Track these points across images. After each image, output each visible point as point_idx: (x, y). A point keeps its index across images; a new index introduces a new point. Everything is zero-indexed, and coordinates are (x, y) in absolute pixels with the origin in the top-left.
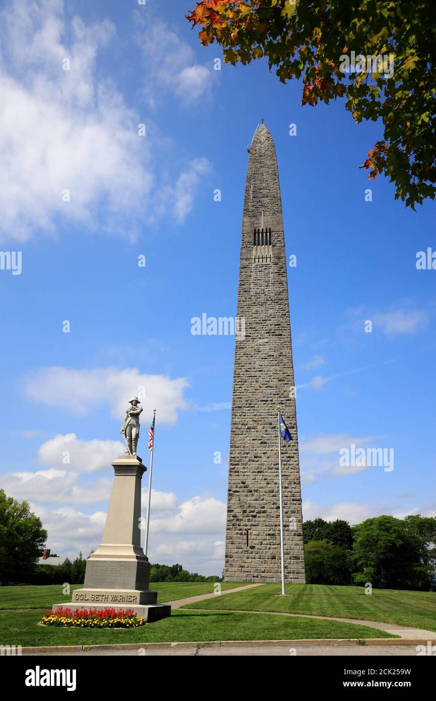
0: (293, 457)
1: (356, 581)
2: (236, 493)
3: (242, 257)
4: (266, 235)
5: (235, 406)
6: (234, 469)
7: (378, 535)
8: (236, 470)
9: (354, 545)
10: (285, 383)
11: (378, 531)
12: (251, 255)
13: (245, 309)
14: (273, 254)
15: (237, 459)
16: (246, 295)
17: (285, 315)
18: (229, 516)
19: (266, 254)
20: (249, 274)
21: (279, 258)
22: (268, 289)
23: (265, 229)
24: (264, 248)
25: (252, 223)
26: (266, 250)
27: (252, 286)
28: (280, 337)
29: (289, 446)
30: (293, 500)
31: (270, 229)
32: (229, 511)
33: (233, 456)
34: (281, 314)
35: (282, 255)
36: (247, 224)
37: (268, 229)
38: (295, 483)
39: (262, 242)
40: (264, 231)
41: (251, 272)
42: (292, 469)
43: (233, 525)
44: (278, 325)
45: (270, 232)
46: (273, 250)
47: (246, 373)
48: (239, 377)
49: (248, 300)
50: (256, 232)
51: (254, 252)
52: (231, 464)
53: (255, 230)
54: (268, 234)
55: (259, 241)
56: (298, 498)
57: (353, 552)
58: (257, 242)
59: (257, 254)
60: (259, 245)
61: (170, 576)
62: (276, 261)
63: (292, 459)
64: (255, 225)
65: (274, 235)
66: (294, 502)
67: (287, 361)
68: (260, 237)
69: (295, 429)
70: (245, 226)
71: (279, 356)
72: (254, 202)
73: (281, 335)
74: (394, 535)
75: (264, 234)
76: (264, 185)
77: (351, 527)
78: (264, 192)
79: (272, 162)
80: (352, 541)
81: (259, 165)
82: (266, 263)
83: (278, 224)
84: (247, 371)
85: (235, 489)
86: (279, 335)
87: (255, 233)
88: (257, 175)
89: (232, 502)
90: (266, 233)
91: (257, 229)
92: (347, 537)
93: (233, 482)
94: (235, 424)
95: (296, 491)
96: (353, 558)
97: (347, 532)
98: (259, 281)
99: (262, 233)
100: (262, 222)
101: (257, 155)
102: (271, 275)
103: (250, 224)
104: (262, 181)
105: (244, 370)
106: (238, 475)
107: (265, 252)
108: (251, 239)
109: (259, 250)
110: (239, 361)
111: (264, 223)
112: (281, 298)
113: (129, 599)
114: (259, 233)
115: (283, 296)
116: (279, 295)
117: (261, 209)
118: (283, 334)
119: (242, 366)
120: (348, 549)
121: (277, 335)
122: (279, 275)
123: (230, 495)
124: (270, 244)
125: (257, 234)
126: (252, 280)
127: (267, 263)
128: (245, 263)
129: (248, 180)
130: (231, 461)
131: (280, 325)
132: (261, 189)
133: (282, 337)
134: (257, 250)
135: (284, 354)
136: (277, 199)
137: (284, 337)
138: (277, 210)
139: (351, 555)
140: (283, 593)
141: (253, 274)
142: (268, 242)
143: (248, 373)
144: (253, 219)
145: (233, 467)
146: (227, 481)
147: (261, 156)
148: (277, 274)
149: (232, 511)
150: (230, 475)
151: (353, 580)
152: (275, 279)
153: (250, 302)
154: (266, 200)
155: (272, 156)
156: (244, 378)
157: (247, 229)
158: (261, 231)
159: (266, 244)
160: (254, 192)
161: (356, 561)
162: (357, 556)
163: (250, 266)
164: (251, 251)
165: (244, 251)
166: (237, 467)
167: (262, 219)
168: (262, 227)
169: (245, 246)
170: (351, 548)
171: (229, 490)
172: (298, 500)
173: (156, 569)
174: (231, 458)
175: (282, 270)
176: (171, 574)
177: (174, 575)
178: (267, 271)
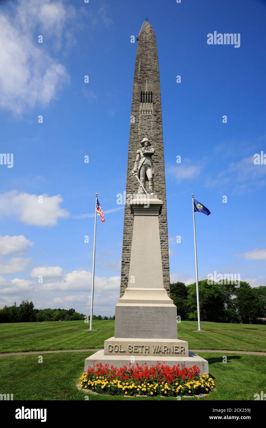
0: (165, 241)
1: (189, 318)
2: (127, 264)
3: (133, 110)
4: (149, 96)
5: (127, 207)
6: (126, 248)
7: (204, 291)
8: (127, 249)
9: (189, 297)
10: (160, 193)
11: (204, 289)
12: (139, 109)
13: (134, 144)
14: (154, 109)
15: (128, 242)
16: (135, 135)
17: (161, 149)
18: (122, 278)
19: (149, 108)
20: (137, 121)
21: (157, 112)
22: (149, 132)
23: (148, 92)
24: (148, 105)
25: (140, 88)
26: (149, 106)
27: (139, 129)
28: (157, 163)
29: (162, 234)
31: (152, 92)
32: (122, 275)
33: (125, 239)
34: (158, 148)
35: (159, 110)
36: (136, 88)
37: (150, 92)
38: (165, 258)
39: (146, 101)
40: (148, 93)
41: (139, 120)
42: (164, 248)
43: (125, 284)
44: (156, 156)
45: (152, 94)
46: (153, 107)
47: (134, 186)
48: (129, 188)
49: (136, 138)
50: (142, 94)
51: (141, 107)
52: (124, 245)
53: (142, 92)
54: (150, 95)
55: (144, 99)
56: (167, 267)
57: (188, 300)
58: (143, 100)
59: (142, 108)
60: (144, 102)
62: (156, 113)
63: (164, 242)
64: (142, 89)
65: (154, 97)
66: (165, 269)
67: (162, 179)
68: (145, 97)
69: (166, 223)
70: (135, 89)
71: (156, 176)
72: (141, 73)
73: (158, 162)
74: (213, 291)
75: (148, 95)
76: (148, 62)
77: (186, 286)
78: (148, 67)
79: (153, 47)
80: (187, 294)
81: (144, 49)
82: (148, 115)
83: (157, 89)
84: (135, 185)
85: (126, 261)
86: (157, 162)
87: (141, 94)
88: (143, 56)
89: (125, 269)
90: (149, 94)
91: (143, 92)
92: (184, 292)
93: (125, 256)
94: (127, 219)
95: (166, 263)
96: (187, 305)
97: (184, 289)
98: (144, 126)
99: (147, 94)
100: (147, 87)
101: (143, 42)
102: (152, 123)
103: (138, 88)
104: (147, 60)
105: (133, 184)
106: (128, 252)
107: (148, 107)
108: (139, 98)
109: (144, 106)
110: (130, 178)
111: (148, 88)
112: (158, 138)
113: (176, 350)
114: (144, 94)
115: (160, 137)
116: (157, 136)
117: (146, 79)
118: (159, 162)
119: (132, 182)
120: (185, 299)
121: (155, 162)
122: (157, 123)
123: (123, 265)
124: (152, 102)
125: (143, 95)
126: (139, 125)
127: (149, 115)
128: (135, 113)
129: (138, 58)
130: (124, 243)
131: (157, 156)
132: (146, 65)
133: (159, 163)
134: (142, 106)
135: (159, 175)
136: (156, 72)
137: (160, 163)
138: (156, 79)
139: (186, 302)
140: (199, 329)
141: (140, 121)
142: (150, 101)
144: (140, 85)
145: (125, 247)
146: (121, 256)
147: (146, 43)
148: (156, 122)
149: (124, 275)
150: (123, 252)
151: (188, 317)
152: (155, 125)
153: (138, 140)
154: (149, 73)
155: (153, 44)
156: (133, 189)
157: (136, 91)
158: (145, 93)
159: (149, 102)
160: (141, 66)
161: (189, 306)
162: (190, 303)
163: (138, 116)
164: (139, 106)
165: (134, 105)
166: (128, 247)
167: (147, 85)
168: (146, 90)
169: (136, 103)
170: (187, 299)
171: (123, 262)
172: (168, 268)
173: (59, 312)
174: (124, 241)
175: (159, 120)
176: (68, 315)
177: (70, 316)
178: (149, 120)
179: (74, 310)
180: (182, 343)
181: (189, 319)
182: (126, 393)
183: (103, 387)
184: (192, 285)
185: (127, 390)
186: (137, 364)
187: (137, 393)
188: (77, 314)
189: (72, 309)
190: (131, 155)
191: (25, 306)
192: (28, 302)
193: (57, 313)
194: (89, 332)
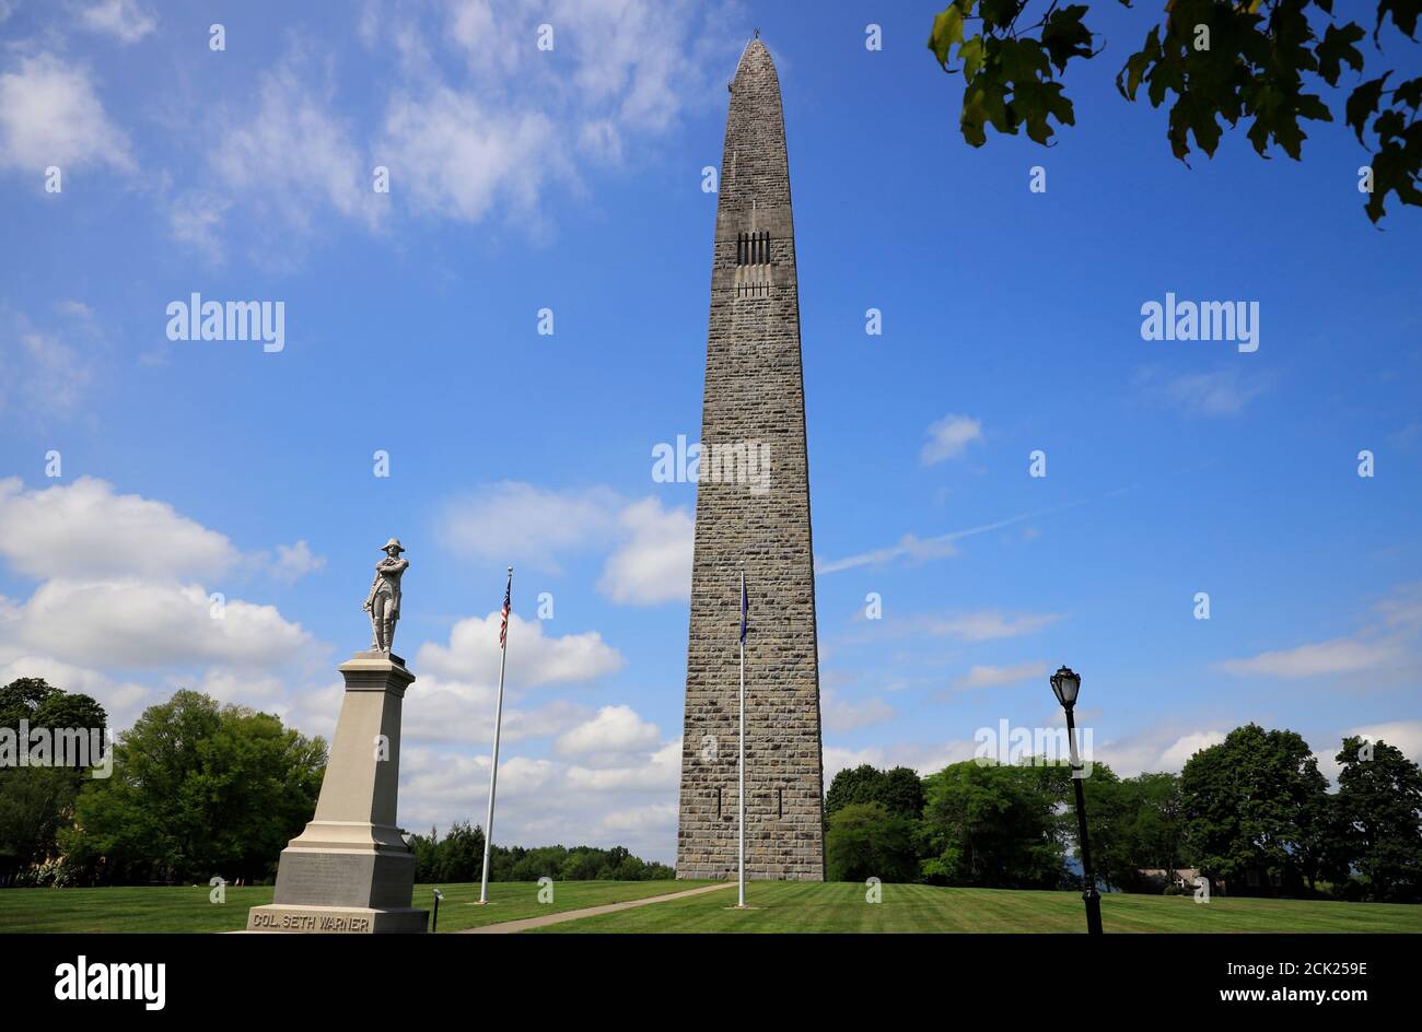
0: (805, 656)
1: (926, 873)
2: (700, 723)
3: (716, 286)
4: (761, 245)
5: (699, 563)
6: (695, 678)
7: (968, 791)
8: (699, 680)
9: (926, 810)
10: (792, 520)
11: (968, 786)
12: (733, 282)
13: (720, 383)
14: (774, 280)
15: (702, 661)
16: (722, 357)
18: (685, 764)
19: (760, 280)
20: (728, 317)
21: (784, 288)
22: (762, 346)
23: (758, 233)
24: (764, 268)
25: (735, 223)
26: (761, 272)
27: (732, 340)
28: (783, 434)
29: (798, 636)
30: (804, 734)
31: (768, 233)
32: (685, 755)
33: (694, 654)
34: (786, 392)
35: (790, 282)
36: (725, 225)
37: (764, 233)
39: (753, 258)
40: (757, 237)
41: (732, 314)
42: (802, 677)
43: (694, 780)
44: (780, 412)
45: (768, 240)
46: (773, 274)
47: (720, 502)
48: (706, 509)
49: (725, 365)
50: (741, 240)
51: (738, 277)
52: (691, 670)
53: (740, 235)
54: (764, 242)
55: (747, 255)
56: (814, 730)
57: (924, 822)
58: (743, 258)
59: (742, 280)
60: (746, 263)
61: (606, 867)
62: (779, 292)
63: (804, 660)
64: (741, 227)
65: (775, 245)
66: (807, 737)
67: (797, 480)
68: (749, 249)
69: (809, 605)
70: (722, 229)
72: (740, 183)
73: (786, 431)
74: (996, 792)
75: (757, 243)
76: (757, 151)
77: (922, 778)
78: (758, 164)
79: (772, 109)
80: (922, 803)
81: (748, 115)
82: (759, 298)
83: (783, 223)
84: (721, 499)
85: (697, 715)
86: (783, 431)
87: (740, 242)
88: (744, 134)
89: (693, 737)
90: (761, 241)
91: (743, 234)
92: (913, 797)
93: (694, 701)
94: (698, 596)
95: (809, 717)
96: (922, 834)
97: (914, 789)
98: (745, 331)
99: (754, 241)
100: (753, 220)
101: (745, 96)
102: (769, 320)
103: (729, 224)
104: (754, 145)
105: (716, 497)
106: (703, 690)
107: (758, 275)
108: (733, 253)
109: (746, 273)
111: (757, 222)
112: (786, 363)
113: (355, 925)
114: (747, 241)
115: (792, 358)
116: (783, 356)
117: (752, 197)
118: (790, 429)
119: (713, 489)
120: (915, 817)
121: (778, 431)
122: (784, 319)
123: (687, 725)
124: (768, 262)
125: (743, 243)
126: (733, 329)
127: (762, 297)
128: (721, 296)
129: (729, 142)
130: (690, 663)
131: (784, 412)
132: (752, 159)
133: (788, 434)
134: (742, 273)
135: (791, 467)
136: (782, 177)
137: (792, 434)
138: (781, 197)
139: (919, 828)
140: (741, 904)
141: (735, 318)
142: (765, 259)
143: (724, 502)
144: (737, 216)
145: (695, 674)
146: (683, 701)
147: (752, 98)
148: (780, 317)
149: (691, 754)
150: (689, 690)
151: (921, 871)
152: (777, 327)
153: (729, 370)
154: (761, 180)
155: (773, 98)
156: (716, 511)
157: (724, 233)
158: (751, 237)
159: (761, 262)
160: (739, 164)
161: (927, 839)
162: (929, 830)
163: (731, 304)
164: (732, 274)
165: (719, 274)
166: (701, 674)
167: (754, 215)
168: (753, 230)
169: (723, 267)
170: (921, 817)
171: (687, 717)
172: (815, 734)
173: (582, 855)
174: (691, 658)
175: (790, 310)
176: (607, 865)
177: (616, 867)
178: (760, 312)
179: (626, 851)
181: (923, 879)
184: (940, 774)
188: (638, 864)
189: (619, 848)
190: (711, 415)
191: (462, 839)
192: (469, 828)
193: (576, 860)
194: (481, 906)
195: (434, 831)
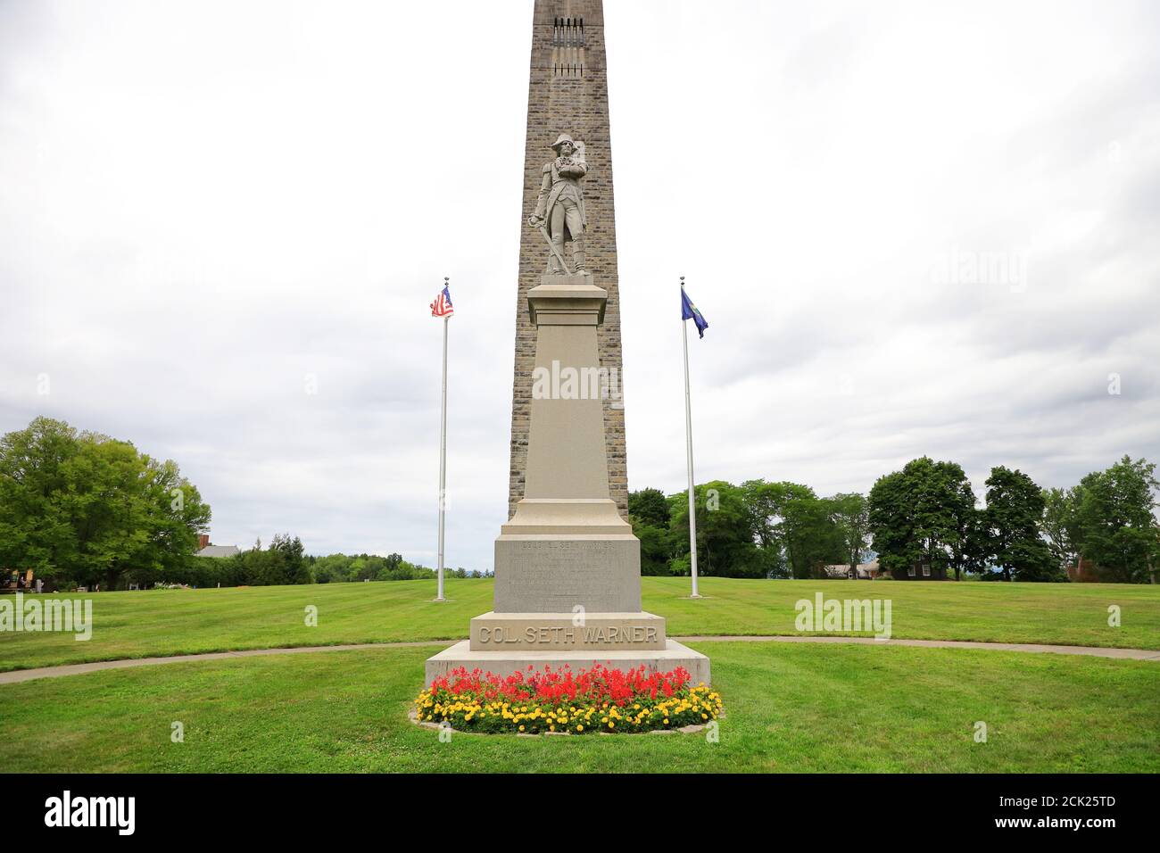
2: (524, 447)
3: (535, 65)
4: (575, 30)
6: (520, 409)
8: (523, 411)
9: (672, 522)
10: (603, 275)
12: (550, 63)
13: (539, 152)
14: (587, 63)
15: (526, 395)
16: (540, 129)
17: (605, 165)
18: (512, 480)
19: (575, 62)
20: (546, 94)
21: (596, 71)
22: (576, 122)
23: (572, 18)
24: (572, 52)
25: (552, 8)
26: (575, 55)
27: (550, 115)
28: (596, 201)
30: (614, 457)
31: (582, 21)
32: (513, 473)
33: (519, 389)
34: (597, 164)
35: (600, 66)
36: (543, 10)
37: (578, 18)
38: (617, 431)
40: (572, 22)
41: (549, 91)
43: (519, 494)
44: (593, 181)
45: (581, 27)
46: (586, 57)
47: (540, 258)
48: (528, 263)
49: (544, 137)
50: (558, 25)
51: (554, 58)
52: (516, 402)
53: (556, 20)
54: (578, 29)
56: (622, 453)
57: (669, 531)
58: (559, 41)
59: (559, 60)
60: (562, 46)
62: (592, 74)
64: (557, 13)
65: (588, 32)
66: (616, 459)
68: (565, 32)
69: (618, 349)
70: (540, 13)
71: (595, 231)
73: (598, 198)
74: (730, 507)
75: (572, 29)
77: (666, 498)
80: (667, 517)
82: (574, 78)
83: (595, 13)
84: (541, 255)
85: (523, 440)
86: (594, 198)
87: (556, 27)
89: (519, 459)
90: (575, 27)
91: (560, 18)
92: (661, 512)
93: (519, 428)
94: (522, 339)
96: (669, 540)
97: (661, 505)
98: (561, 107)
99: (569, 27)
100: (568, 7)
102: (582, 99)
103: (547, 9)
105: (536, 253)
106: (527, 419)
107: (572, 57)
108: (550, 36)
109: (562, 55)
110: (529, 239)
111: (572, 9)
112: (598, 138)
113: (637, 636)
114: (563, 27)
115: (602, 134)
116: (596, 131)
118: (600, 197)
119: (534, 246)
120: (662, 528)
121: (591, 198)
122: (595, 98)
123: (514, 449)
124: (581, 47)
125: (559, 28)
126: (550, 105)
127: (576, 78)
128: (540, 75)
130: (515, 396)
131: (596, 181)
133: (599, 201)
134: (559, 55)
135: (602, 229)
137: (603, 201)
139: (666, 535)
140: (695, 594)
141: (553, 95)
142: (578, 44)
143: (543, 258)
144: (553, 2)
145: (519, 406)
148: (592, 97)
149: (518, 473)
150: (515, 419)
151: (669, 568)
152: (589, 105)
153: (547, 141)
156: (537, 265)
157: (541, 17)
158: (566, 21)
159: (575, 46)
163: (548, 82)
164: (550, 55)
165: (538, 54)
166: (526, 406)
167: (568, 2)
168: (568, 15)
169: (541, 47)
170: (667, 527)
171: (514, 442)
172: (621, 457)
173: (364, 561)
174: (516, 392)
175: (601, 92)
176: (386, 568)
177: (391, 570)
178: (575, 91)
179: (400, 557)
180: (652, 621)
181: (672, 572)
182: (522, 728)
183: (468, 717)
184: (680, 494)
185: (522, 722)
186: (547, 668)
187: (547, 728)
188: (408, 567)
189: (395, 555)
190: (530, 180)
191: (283, 548)
192: (289, 539)
193: (360, 564)
194: (436, 604)
195: (259, 542)
